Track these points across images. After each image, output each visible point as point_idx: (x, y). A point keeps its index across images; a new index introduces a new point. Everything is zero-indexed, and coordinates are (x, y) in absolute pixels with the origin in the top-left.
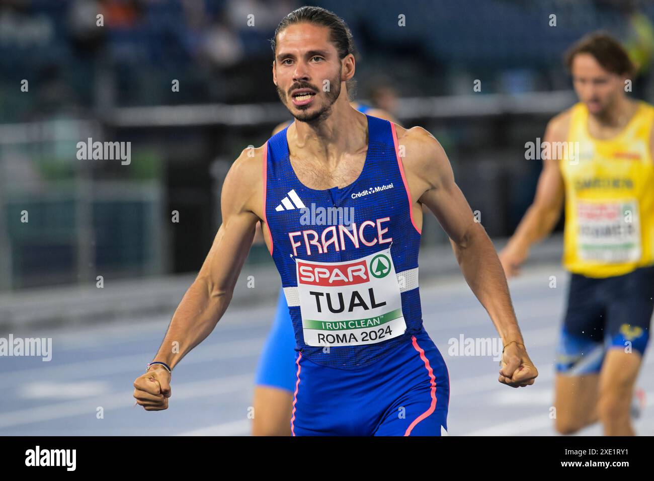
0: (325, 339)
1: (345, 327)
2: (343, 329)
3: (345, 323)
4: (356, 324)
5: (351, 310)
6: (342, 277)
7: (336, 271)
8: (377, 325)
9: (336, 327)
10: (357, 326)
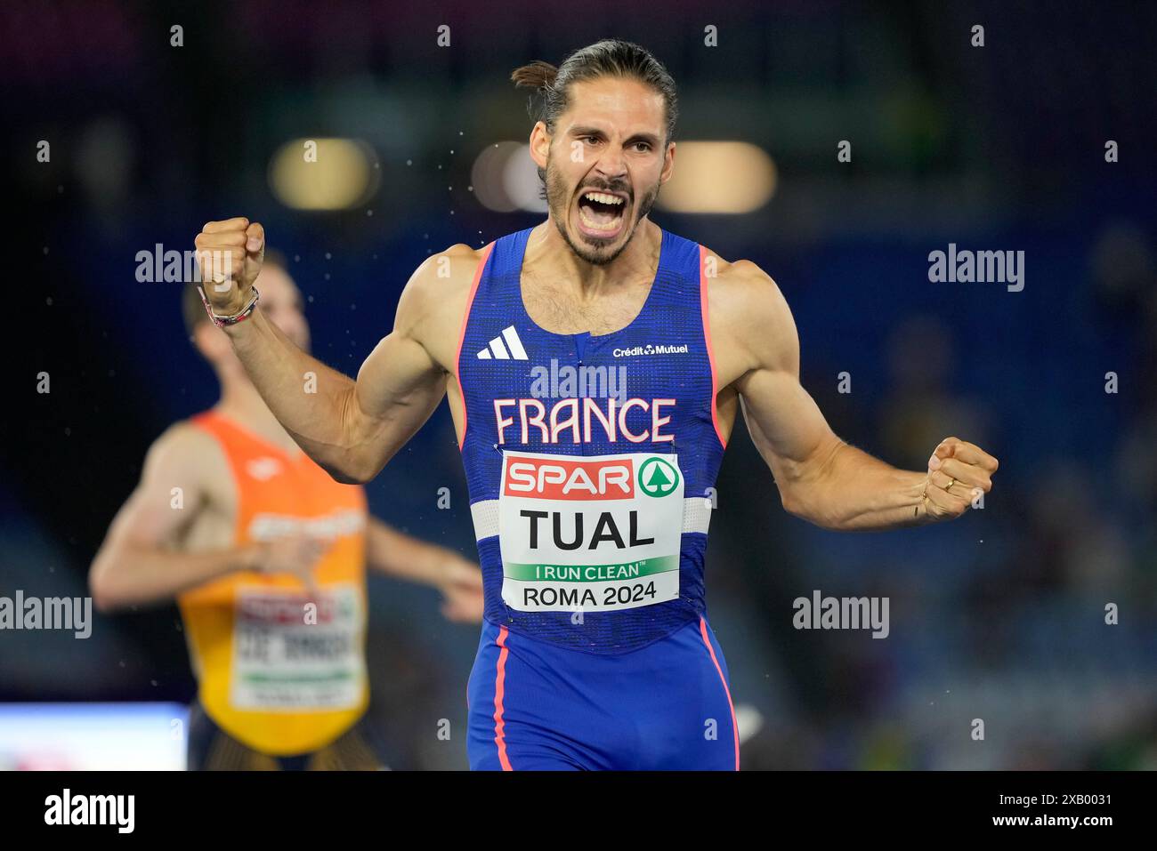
0: (538, 598)
1: (578, 577)
2: (574, 579)
3: (578, 569)
4: (600, 572)
5: (593, 546)
6: (588, 484)
7: (579, 472)
8: (634, 576)
9: (562, 575)
10: (600, 577)
